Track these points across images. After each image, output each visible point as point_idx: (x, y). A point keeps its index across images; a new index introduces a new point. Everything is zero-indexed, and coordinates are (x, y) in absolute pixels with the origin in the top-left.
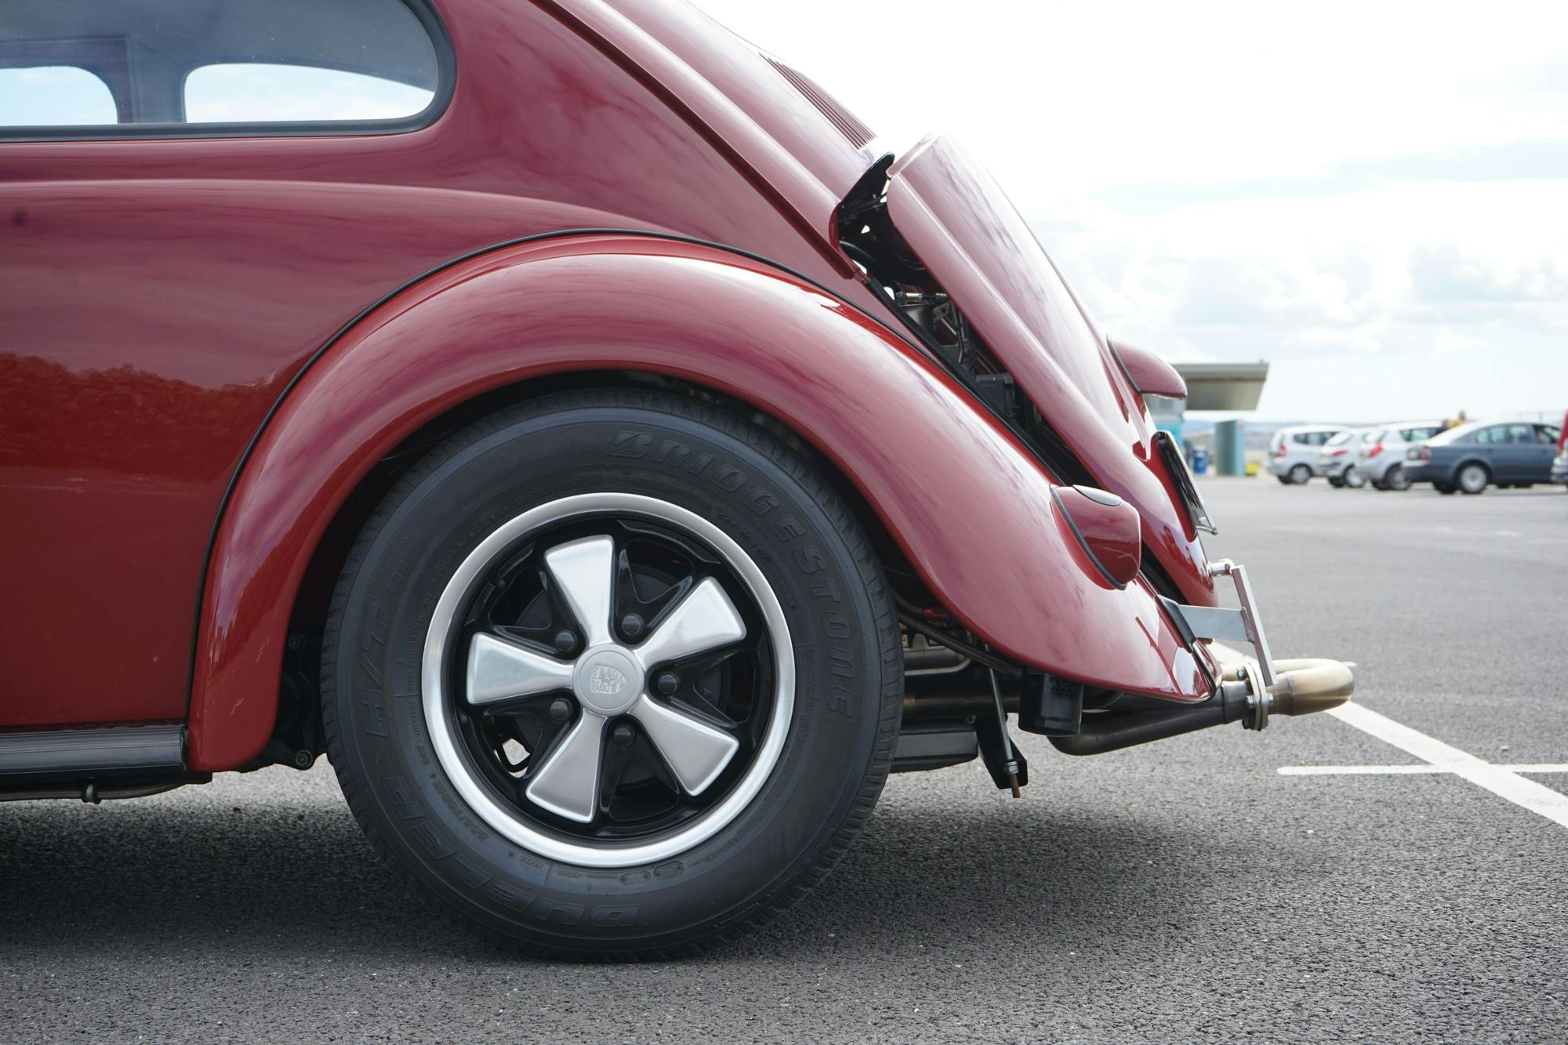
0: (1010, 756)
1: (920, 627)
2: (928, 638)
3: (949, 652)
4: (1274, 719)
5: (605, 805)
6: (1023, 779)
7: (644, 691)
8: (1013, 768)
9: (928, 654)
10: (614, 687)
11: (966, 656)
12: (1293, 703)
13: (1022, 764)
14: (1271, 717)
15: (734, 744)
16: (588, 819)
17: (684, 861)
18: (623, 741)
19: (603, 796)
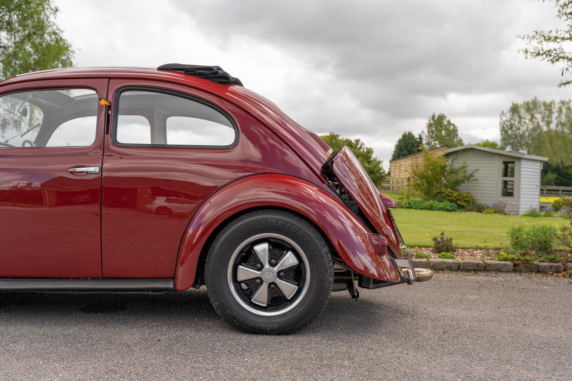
0: (355, 291)
1: (336, 262)
2: (338, 264)
3: (342, 267)
4: (415, 283)
5: (269, 302)
6: (358, 296)
7: (277, 277)
8: (356, 294)
9: (338, 268)
10: (270, 276)
11: (346, 269)
12: (419, 279)
13: (358, 294)
14: (414, 282)
15: (297, 287)
16: (265, 305)
17: (288, 314)
18: (272, 288)
19: (269, 300)
